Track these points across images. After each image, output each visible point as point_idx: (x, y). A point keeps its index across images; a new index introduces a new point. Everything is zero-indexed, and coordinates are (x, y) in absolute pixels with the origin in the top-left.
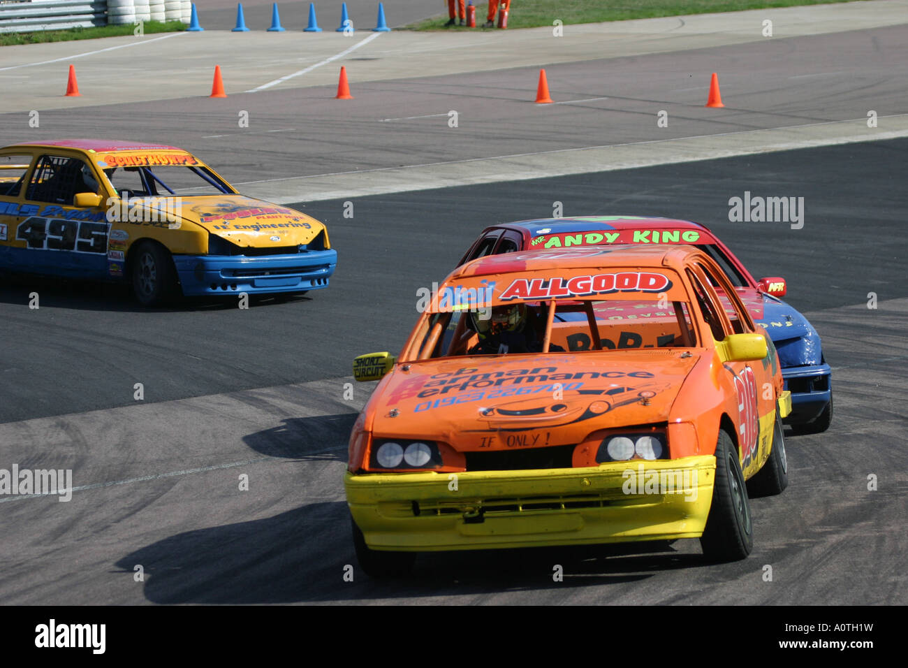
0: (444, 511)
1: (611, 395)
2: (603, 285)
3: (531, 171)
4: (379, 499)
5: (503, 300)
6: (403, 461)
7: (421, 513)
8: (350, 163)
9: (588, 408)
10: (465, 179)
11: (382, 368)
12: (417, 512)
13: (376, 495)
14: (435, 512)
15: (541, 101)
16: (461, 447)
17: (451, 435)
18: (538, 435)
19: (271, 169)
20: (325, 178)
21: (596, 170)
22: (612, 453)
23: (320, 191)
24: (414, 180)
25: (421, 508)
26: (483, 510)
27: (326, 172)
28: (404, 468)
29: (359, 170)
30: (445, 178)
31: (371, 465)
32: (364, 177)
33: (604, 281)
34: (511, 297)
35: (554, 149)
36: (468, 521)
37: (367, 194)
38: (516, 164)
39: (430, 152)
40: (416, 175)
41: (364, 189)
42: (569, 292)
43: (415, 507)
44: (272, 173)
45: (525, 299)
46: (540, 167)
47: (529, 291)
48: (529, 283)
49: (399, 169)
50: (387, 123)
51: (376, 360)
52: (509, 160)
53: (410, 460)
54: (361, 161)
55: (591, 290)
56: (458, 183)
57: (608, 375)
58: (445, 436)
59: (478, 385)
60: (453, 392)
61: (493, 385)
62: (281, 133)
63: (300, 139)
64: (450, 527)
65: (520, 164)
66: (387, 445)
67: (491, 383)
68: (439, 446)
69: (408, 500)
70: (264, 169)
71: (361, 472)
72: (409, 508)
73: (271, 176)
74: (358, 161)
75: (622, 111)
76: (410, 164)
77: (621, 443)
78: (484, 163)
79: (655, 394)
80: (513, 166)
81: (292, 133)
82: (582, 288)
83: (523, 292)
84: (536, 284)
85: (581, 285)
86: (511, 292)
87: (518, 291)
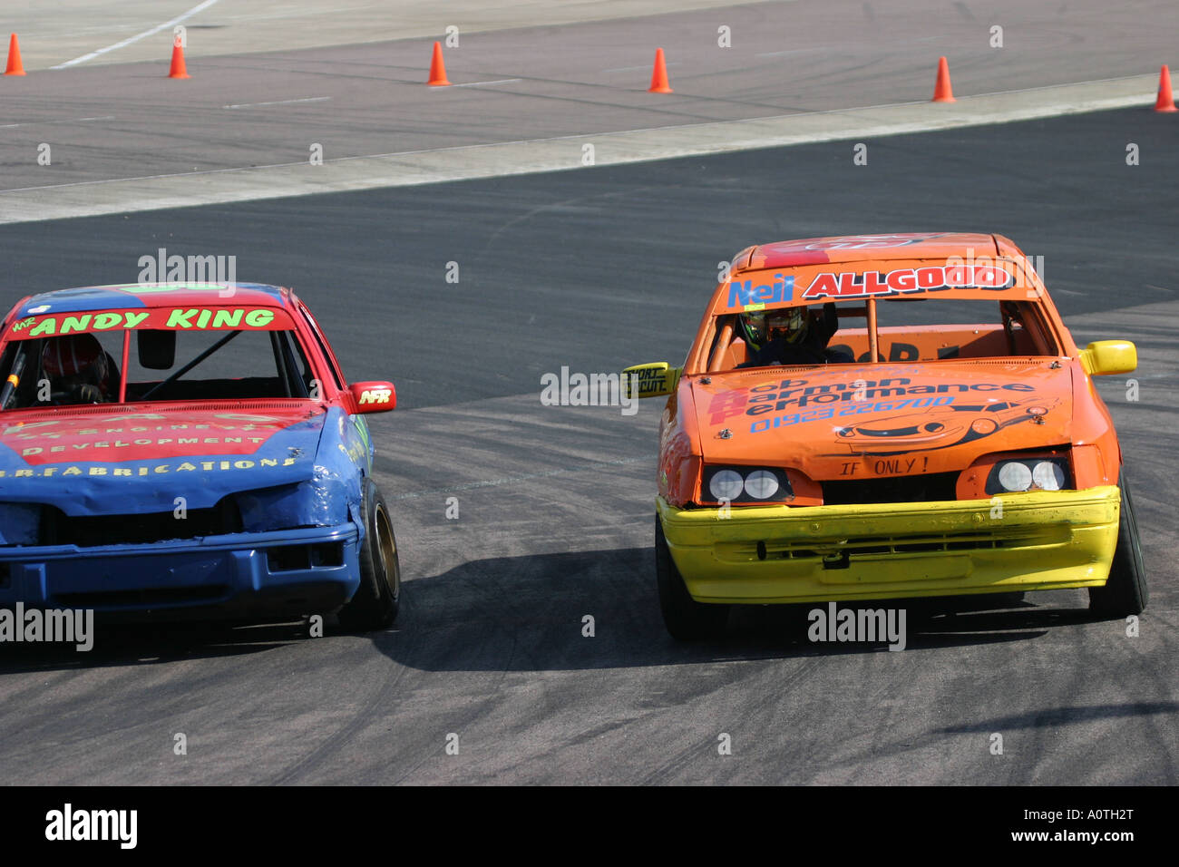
0: (798, 554)
1: (993, 411)
2: (931, 281)
3: (421, 173)
4: (717, 539)
5: (807, 299)
6: (744, 491)
7: (768, 556)
8: (185, 161)
9: (971, 427)
10: (335, 183)
11: (661, 382)
12: (762, 555)
13: (712, 534)
14: (785, 555)
15: (434, 83)
16: (817, 475)
17: (804, 460)
18: (914, 460)
19: (83, 169)
20: (154, 182)
21: (506, 173)
22: (1004, 481)
23: (147, 198)
24: (270, 184)
25: (768, 550)
26: (846, 552)
27: (155, 173)
28: (743, 500)
29: (198, 171)
30: (309, 182)
31: (703, 499)
32: (204, 180)
33: (930, 275)
34: (818, 294)
35: (451, 145)
36: (828, 566)
37: (208, 202)
38: (401, 164)
39: (290, 148)
40: (272, 178)
41: (204, 196)
42: (890, 289)
43: (761, 549)
44: (85, 174)
45: (836, 298)
46: (433, 169)
47: (839, 288)
48: (838, 279)
49: (250, 170)
50: (235, 110)
51: (653, 372)
52: (393, 159)
53: (753, 492)
54: (201, 159)
55: (917, 287)
56: (326, 189)
57: (979, 387)
58: (795, 461)
59: (820, 399)
60: (792, 409)
61: (839, 400)
62: (97, 122)
63: (123, 130)
64: (806, 574)
65: (407, 165)
66: (723, 473)
67: (836, 398)
68: (789, 475)
69: (753, 541)
70: (74, 169)
71: (691, 506)
72: (755, 550)
73: (83, 178)
74: (195, 159)
75: (538, 96)
76: (263, 164)
77: (1015, 470)
78: (359, 163)
79: (1047, 411)
80: (398, 167)
81: (111, 122)
82: (905, 283)
83: (832, 289)
84: (847, 279)
85: (903, 280)
86: (817, 288)
87: (824, 288)
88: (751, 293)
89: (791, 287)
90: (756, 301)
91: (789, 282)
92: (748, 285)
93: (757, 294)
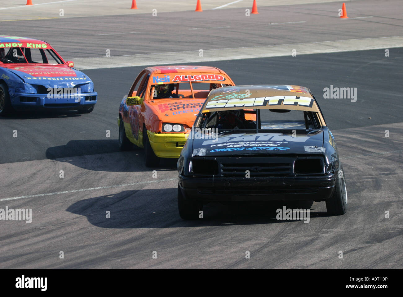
3: (332, 49)
5: (174, 82)
8: (252, 43)
10: (303, 52)
15: (343, 17)
19: (216, 44)
20: (240, 49)
21: (362, 49)
24: (279, 51)
27: (241, 46)
29: (256, 46)
32: (257, 49)
35: (344, 39)
39: (289, 39)
40: (281, 49)
41: (256, 55)
46: (337, 47)
47: (182, 79)
49: (273, 46)
50: (272, 25)
52: (324, 43)
54: (257, 42)
62: (224, 28)
63: (232, 31)
65: (328, 46)
70: (213, 44)
74: (255, 42)
75: (378, 23)
76: (278, 44)
78: (312, 45)
80: (325, 46)
81: (229, 28)
82: (198, 79)
83: (180, 79)
84: (183, 77)
85: (198, 78)
86: (176, 79)
87: (178, 79)
88: (159, 80)
89: (169, 78)
90: (160, 82)
91: (168, 77)
92: (158, 78)
93: (161, 80)
